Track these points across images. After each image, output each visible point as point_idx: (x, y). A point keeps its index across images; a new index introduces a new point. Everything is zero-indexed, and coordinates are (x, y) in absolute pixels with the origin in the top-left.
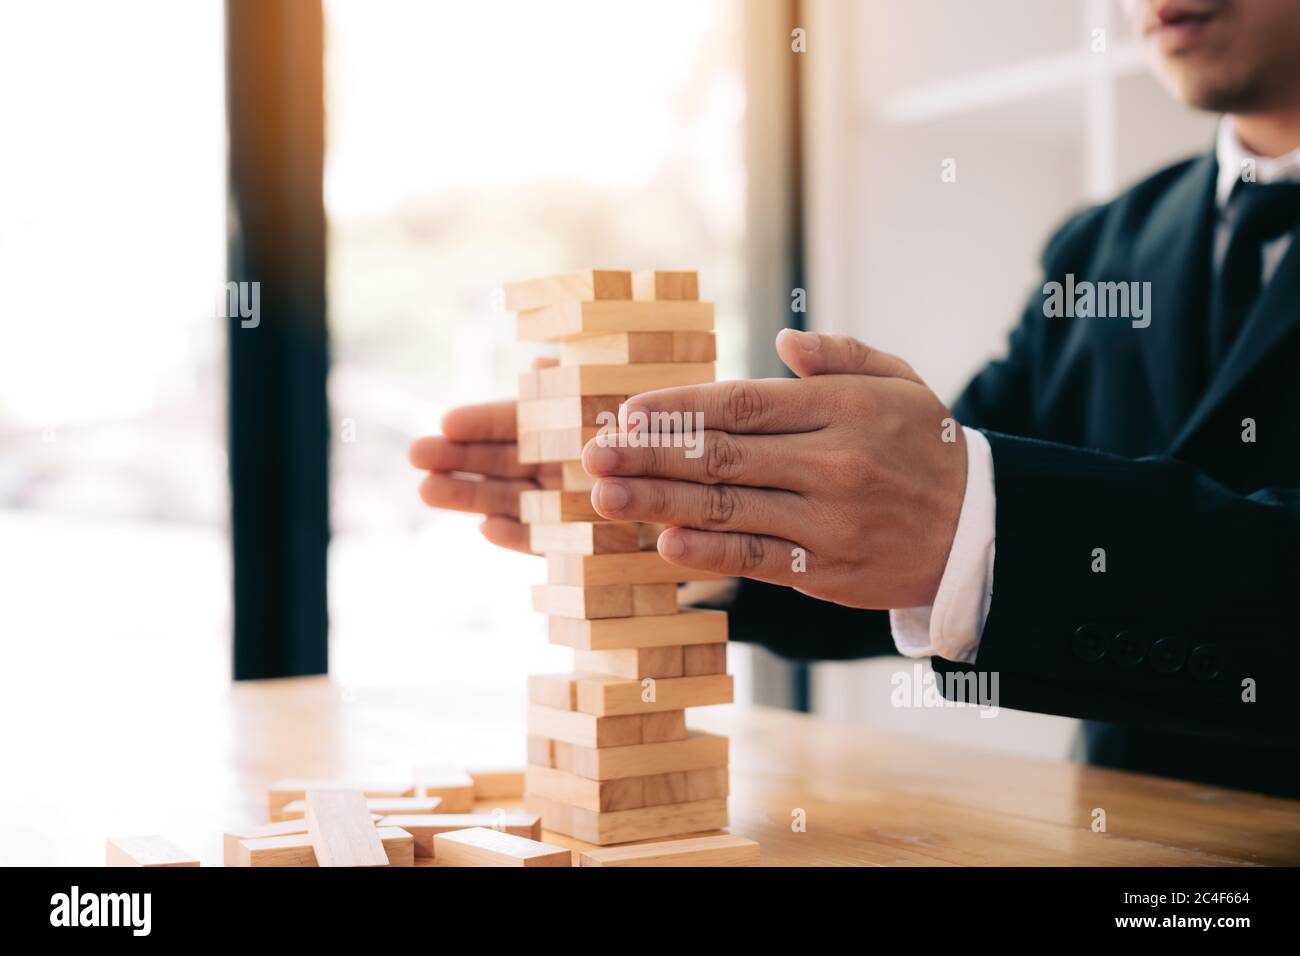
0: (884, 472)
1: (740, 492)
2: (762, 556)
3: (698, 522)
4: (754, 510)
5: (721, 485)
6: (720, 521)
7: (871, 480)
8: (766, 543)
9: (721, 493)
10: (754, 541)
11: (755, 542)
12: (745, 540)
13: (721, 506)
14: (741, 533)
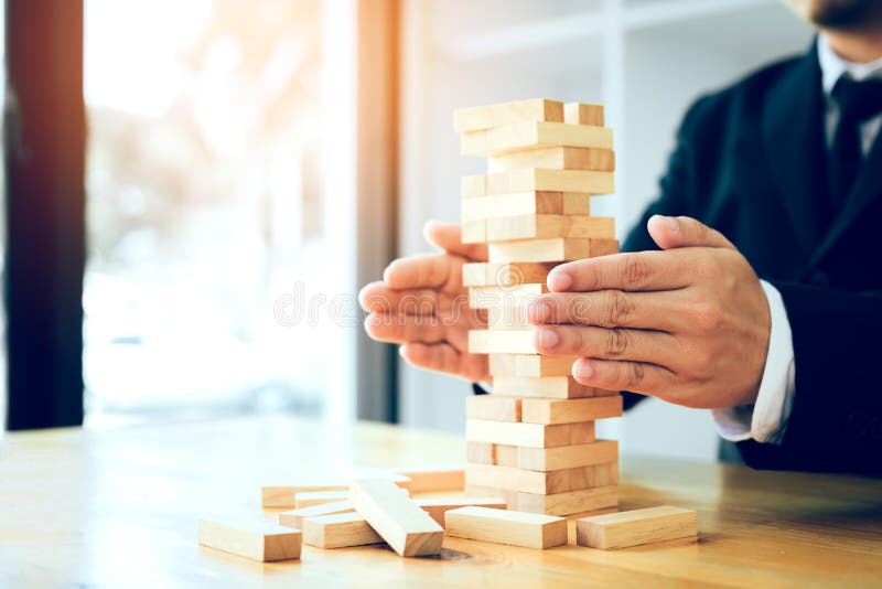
0: (727, 317)
1: (630, 332)
2: (642, 377)
3: (602, 354)
4: (641, 345)
5: (618, 328)
6: (615, 354)
7: (721, 323)
8: (645, 368)
9: (619, 334)
10: (637, 365)
11: (639, 368)
12: (632, 366)
13: (618, 343)
14: (629, 361)
